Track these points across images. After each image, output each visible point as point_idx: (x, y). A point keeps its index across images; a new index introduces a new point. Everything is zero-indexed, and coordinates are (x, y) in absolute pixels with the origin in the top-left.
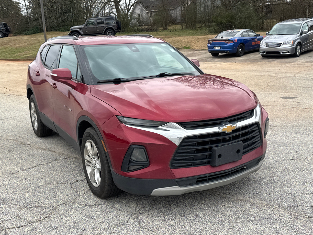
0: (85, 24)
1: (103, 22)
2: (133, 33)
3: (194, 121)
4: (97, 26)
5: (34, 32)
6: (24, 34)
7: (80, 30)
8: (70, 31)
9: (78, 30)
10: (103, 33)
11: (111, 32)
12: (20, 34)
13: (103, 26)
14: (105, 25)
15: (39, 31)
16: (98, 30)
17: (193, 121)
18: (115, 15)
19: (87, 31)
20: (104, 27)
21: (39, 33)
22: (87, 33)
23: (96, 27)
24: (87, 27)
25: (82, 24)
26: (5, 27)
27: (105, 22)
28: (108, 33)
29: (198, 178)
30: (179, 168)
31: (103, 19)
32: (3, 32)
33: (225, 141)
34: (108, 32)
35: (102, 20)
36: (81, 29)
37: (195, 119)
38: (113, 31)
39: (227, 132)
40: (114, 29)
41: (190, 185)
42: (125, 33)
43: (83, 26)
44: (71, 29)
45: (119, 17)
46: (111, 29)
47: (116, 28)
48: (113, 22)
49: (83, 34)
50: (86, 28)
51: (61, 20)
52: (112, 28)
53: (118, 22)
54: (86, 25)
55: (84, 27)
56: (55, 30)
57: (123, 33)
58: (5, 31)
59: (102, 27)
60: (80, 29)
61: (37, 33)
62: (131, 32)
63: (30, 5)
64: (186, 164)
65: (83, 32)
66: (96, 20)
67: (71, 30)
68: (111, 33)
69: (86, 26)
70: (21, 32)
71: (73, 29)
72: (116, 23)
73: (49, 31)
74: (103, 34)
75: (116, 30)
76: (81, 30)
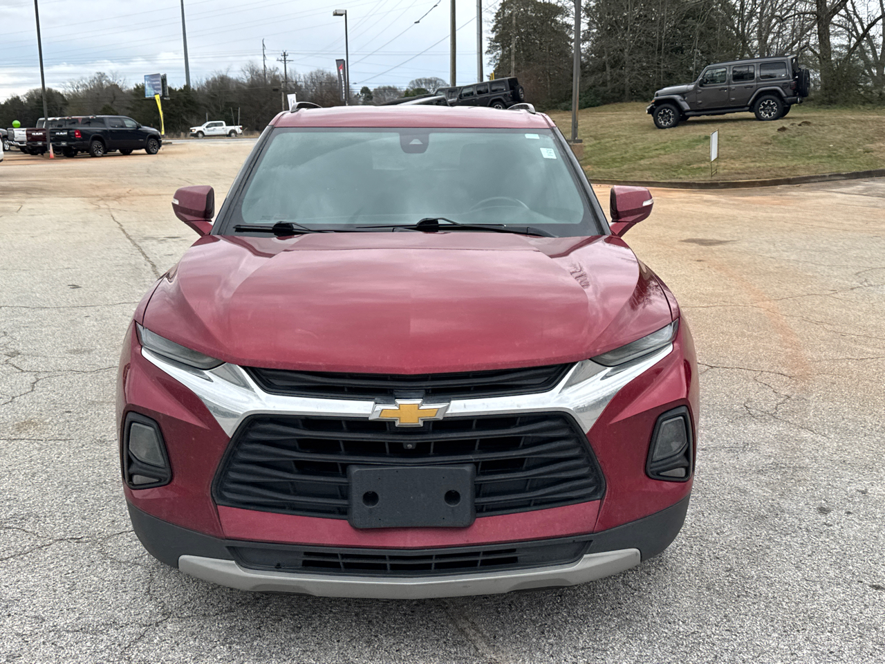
0: (696, 82)
1: (754, 73)
2: (861, 107)
3: (297, 369)
4: (731, 86)
5: (587, 103)
6: (562, 109)
7: (682, 99)
8: (653, 101)
9: (676, 96)
10: (747, 106)
11: (772, 104)
12: (554, 108)
13: (752, 87)
14: (755, 84)
15: (598, 101)
16: (734, 99)
17: (293, 369)
18: (815, 53)
19: (700, 102)
20: (754, 89)
21: (598, 105)
22: (701, 106)
23: (729, 89)
24: (702, 88)
25: (691, 82)
26: (511, 89)
27: (757, 73)
28: (762, 107)
29: (307, 554)
30: (243, 506)
31: (755, 65)
32: (505, 101)
33: (398, 450)
34: (764, 105)
35: (751, 70)
36: (685, 95)
37: (300, 365)
38: (778, 101)
39: (397, 424)
40: (784, 95)
41: (278, 568)
42: (835, 108)
43: (691, 87)
44: (657, 95)
45: (824, 59)
46: (773, 95)
47: (790, 92)
48: (782, 73)
49: (689, 108)
50: (699, 91)
51: (662, 70)
52: (777, 91)
53: (798, 74)
54: (702, 84)
55: (695, 88)
56: (643, 98)
57: (828, 108)
58: (509, 99)
59: (746, 87)
60: (682, 94)
61: (594, 106)
62: (854, 105)
63: (590, 29)
64: (263, 500)
65: (690, 104)
66: (732, 67)
67: (655, 98)
68: (771, 106)
69: (701, 86)
70: (556, 103)
71: (663, 94)
72: (791, 77)
73: (626, 102)
74: (747, 108)
75: (788, 96)
76: (684, 98)
